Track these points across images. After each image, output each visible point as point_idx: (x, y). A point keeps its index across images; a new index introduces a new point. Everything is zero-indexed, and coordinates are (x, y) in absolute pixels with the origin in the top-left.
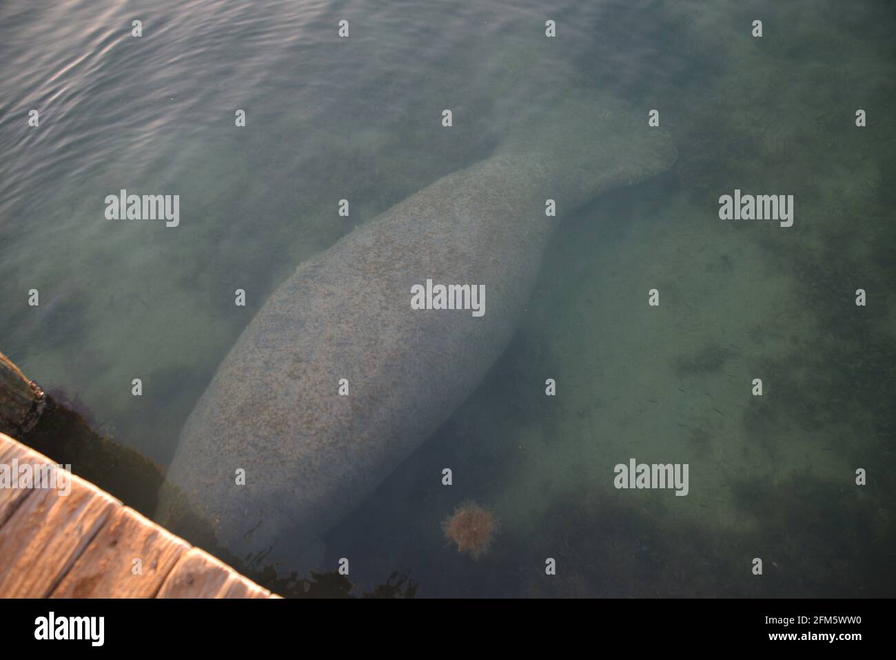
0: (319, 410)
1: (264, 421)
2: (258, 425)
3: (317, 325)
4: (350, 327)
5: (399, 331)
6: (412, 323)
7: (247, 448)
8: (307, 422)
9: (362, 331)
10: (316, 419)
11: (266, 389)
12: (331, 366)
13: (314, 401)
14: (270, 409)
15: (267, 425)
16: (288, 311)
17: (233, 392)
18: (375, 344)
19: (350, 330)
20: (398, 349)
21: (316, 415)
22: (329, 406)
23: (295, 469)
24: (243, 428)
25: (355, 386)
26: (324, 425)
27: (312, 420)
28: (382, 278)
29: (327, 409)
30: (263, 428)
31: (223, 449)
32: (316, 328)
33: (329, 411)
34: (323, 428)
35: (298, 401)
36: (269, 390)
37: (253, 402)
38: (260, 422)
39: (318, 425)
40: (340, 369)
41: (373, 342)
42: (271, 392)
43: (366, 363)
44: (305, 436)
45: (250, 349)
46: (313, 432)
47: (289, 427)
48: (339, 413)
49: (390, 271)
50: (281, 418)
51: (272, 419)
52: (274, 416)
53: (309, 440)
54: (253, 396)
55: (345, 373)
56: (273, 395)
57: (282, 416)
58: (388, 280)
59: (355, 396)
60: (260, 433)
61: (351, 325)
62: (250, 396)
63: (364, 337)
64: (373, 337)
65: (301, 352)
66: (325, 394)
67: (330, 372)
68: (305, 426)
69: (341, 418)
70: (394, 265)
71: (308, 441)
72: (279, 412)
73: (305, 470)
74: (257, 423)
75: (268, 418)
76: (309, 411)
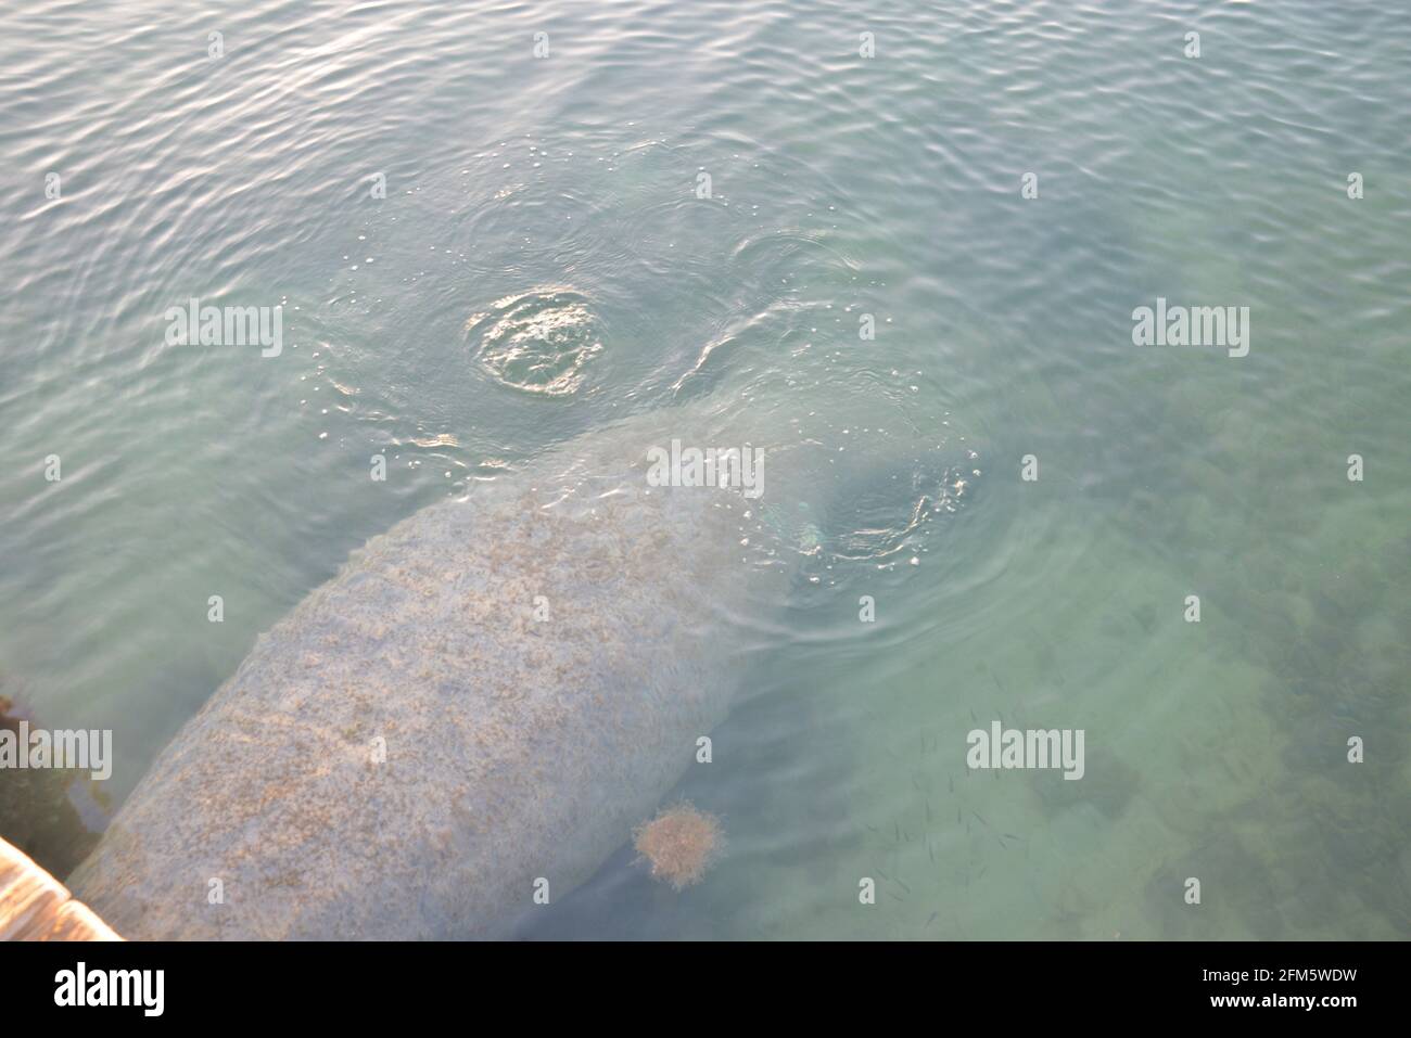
0: (390, 807)
1: (283, 812)
2: (272, 818)
3: (404, 650)
4: (466, 662)
5: (560, 680)
6: (584, 664)
7: (243, 858)
8: (367, 829)
9: (487, 670)
10: (383, 824)
11: (299, 755)
12: (423, 727)
13: (383, 788)
14: (300, 790)
15: (291, 822)
16: (350, 617)
17: (231, 750)
18: (510, 697)
19: (465, 666)
20: (553, 709)
21: (383, 816)
22: (407, 801)
23: (323, 914)
24: (242, 818)
25: (466, 772)
26: (393, 838)
27: (373, 826)
28: (535, 575)
29: (404, 805)
30: (281, 826)
31: (194, 848)
32: (402, 655)
33: (407, 812)
34: (391, 844)
35: (357, 785)
36: (304, 758)
37: (267, 771)
38: (277, 813)
39: (383, 837)
40: (440, 736)
41: (505, 694)
42: (307, 762)
43: (492, 731)
44: (356, 855)
45: (276, 678)
46: (369, 851)
47: (331, 829)
48: (428, 817)
49: (549, 565)
50: (319, 813)
51: (302, 811)
52: (306, 807)
53: (362, 865)
54: (270, 761)
55: (449, 743)
56: (310, 767)
57: (322, 808)
58: (543, 579)
59: (464, 790)
60: (274, 836)
61: (468, 658)
62: (263, 761)
63: (490, 681)
64: (508, 683)
65: (372, 697)
66: (406, 779)
67: (420, 741)
68: (359, 836)
69: (429, 827)
70: (555, 554)
71: (359, 866)
72: (315, 800)
73: (341, 918)
74: (269, 813)
75: (295, 807)
76: (370, 807)
